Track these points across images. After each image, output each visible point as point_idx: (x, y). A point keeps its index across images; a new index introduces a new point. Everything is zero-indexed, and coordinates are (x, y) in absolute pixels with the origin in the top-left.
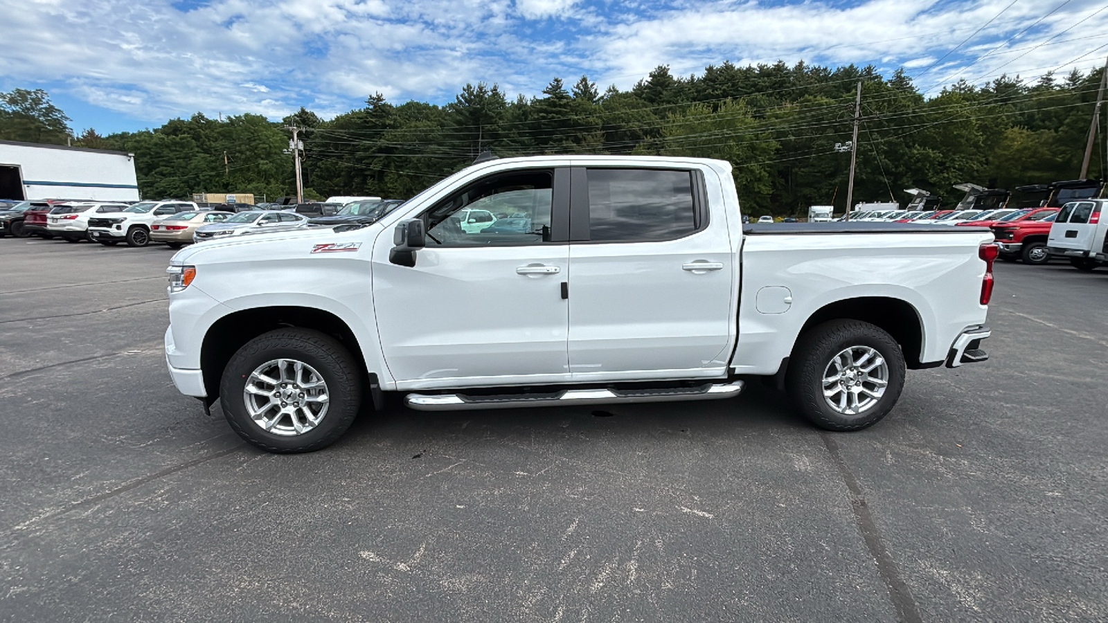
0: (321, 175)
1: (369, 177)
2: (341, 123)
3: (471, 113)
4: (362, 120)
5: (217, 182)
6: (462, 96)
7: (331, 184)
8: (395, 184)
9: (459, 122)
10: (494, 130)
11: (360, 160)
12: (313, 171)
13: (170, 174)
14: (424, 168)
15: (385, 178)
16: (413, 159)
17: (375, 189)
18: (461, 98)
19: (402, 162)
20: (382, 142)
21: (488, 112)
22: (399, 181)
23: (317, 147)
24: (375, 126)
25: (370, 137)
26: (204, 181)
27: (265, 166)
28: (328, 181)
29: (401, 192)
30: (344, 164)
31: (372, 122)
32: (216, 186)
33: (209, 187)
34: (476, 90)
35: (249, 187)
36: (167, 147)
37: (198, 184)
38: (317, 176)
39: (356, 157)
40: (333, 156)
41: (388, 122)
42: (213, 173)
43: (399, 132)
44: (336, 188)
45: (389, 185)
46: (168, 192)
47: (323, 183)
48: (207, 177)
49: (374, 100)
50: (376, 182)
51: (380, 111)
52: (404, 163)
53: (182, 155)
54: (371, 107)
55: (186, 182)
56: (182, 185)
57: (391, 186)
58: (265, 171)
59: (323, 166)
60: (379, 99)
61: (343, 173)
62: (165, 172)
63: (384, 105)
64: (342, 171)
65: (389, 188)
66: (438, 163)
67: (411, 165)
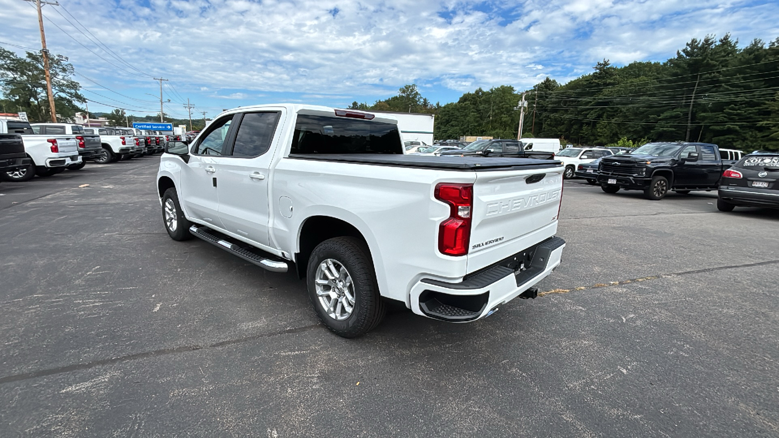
0: (550, 123)
1: (585, 124)
2: (572, 86)
3: (689, 65)
4: (588, 82)
5: (478, 130)
6: (684, 51)
7: (556, 130)
8: (604, 129)
9: (675, 75)
10: (714, 77)
11: (580, 113)
12: (546, 120)
13: (456, 126)
14: (632, 116)
15: (597, 125)
16: (623, 109)
17: (588, 133)
18: (682, 53)
19: (614, 112)
20: (600, 97)
21: (710, 61)
22: (608, 127)
23: (551, 104)
24: (598, 85)
25: (592, 94)
26: (471, 129)
27: (505, 119)
28: (555, 128)
29: (607, 136)
30: (567, 116)
31: (595, 82)
32: (476, 132)
33: (473, 132)
34: (701, 43)
35: (493, 132)
36: (458, 110)
37: (468, 131)
38: (548, 124)
39: (578, 110)
40: (563, 110)
41: (609, 81)
42: (476, 124)
43: (617, 88)
44: (559, 133)
45: (598, 130)
46: (453, 136)
47: (551, 129)
48: (473, 127)
49: (601, 65)
50: (589, 128)
51: (604, 73)
52: (615, 113)
53: (464, 114)
54: (598, 71)
55: (463, 130)
56: (460, 132)
57: (601, 130)
58: (505, 122)
59: (553, 117)
60: (606, 64)
61: (566, 122)
62: (454, 124)
63: (610, 68)
64: (566, 120)
65: (599, 132)
66: (646, 111)
67: (621, 114)
